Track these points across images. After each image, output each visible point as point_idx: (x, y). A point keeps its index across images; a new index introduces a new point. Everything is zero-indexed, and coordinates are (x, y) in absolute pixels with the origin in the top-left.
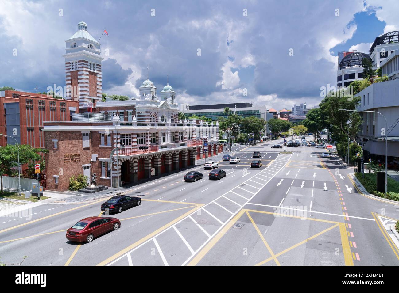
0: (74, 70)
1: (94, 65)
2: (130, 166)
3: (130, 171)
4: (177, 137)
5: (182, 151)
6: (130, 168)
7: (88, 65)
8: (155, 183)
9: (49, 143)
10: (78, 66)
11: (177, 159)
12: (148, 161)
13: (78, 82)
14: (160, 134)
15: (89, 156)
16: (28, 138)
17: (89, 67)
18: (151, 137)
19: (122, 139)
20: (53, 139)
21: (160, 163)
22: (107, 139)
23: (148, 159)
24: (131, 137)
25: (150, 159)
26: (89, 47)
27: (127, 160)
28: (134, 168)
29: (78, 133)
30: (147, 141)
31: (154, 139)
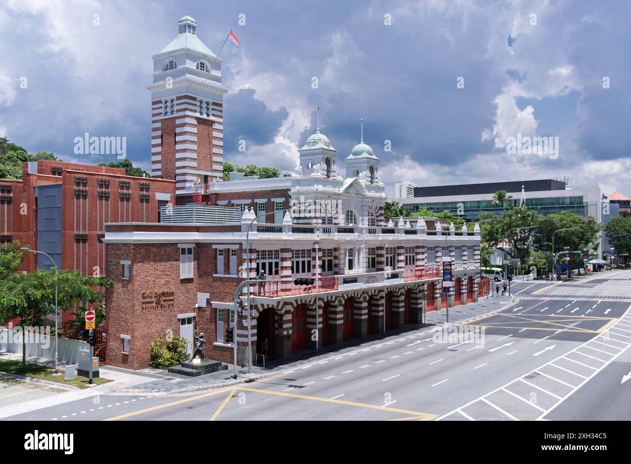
0: (169, 116)
1: (208, 104)
2: (277, 322)
3: (276, 332)
4: (380, 259)
5: (391, 291)
6: (276, 325)
7: (196, 105)
8: (329, 360)
9: (114, 267)
10: (175, 108)
11: (381, 308)
12: (315, 310)
13: (175, 142)
14: (342, 252)
15: (191, 296)
16: (75, 255)
17: (198, 109)
18: (323, 259)
19: (261, 261)
20: (122, 259)
21: (341, 316)
22: (228, 261)
23: (314, 307)
24: (280, 257)
25: (320, 307)
26: (199, 67)
27: (270, 307)
28: (285, 326)
29: (172, 248)
30: (314, 267)
31: (330, 262)
